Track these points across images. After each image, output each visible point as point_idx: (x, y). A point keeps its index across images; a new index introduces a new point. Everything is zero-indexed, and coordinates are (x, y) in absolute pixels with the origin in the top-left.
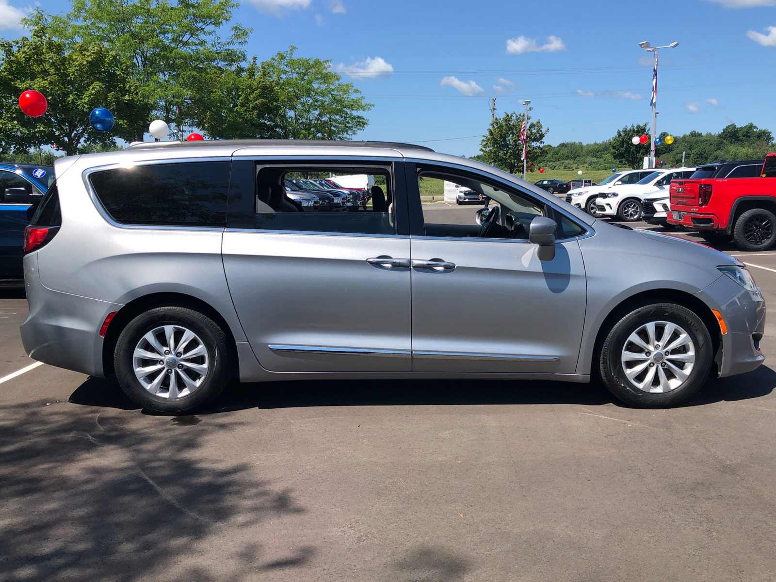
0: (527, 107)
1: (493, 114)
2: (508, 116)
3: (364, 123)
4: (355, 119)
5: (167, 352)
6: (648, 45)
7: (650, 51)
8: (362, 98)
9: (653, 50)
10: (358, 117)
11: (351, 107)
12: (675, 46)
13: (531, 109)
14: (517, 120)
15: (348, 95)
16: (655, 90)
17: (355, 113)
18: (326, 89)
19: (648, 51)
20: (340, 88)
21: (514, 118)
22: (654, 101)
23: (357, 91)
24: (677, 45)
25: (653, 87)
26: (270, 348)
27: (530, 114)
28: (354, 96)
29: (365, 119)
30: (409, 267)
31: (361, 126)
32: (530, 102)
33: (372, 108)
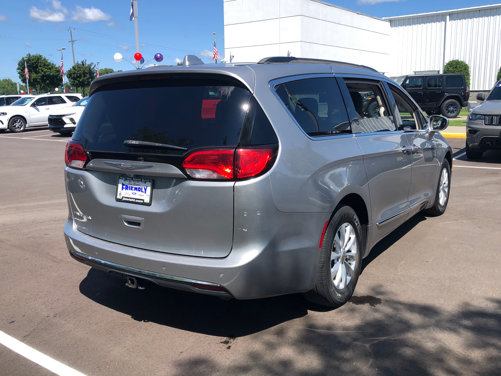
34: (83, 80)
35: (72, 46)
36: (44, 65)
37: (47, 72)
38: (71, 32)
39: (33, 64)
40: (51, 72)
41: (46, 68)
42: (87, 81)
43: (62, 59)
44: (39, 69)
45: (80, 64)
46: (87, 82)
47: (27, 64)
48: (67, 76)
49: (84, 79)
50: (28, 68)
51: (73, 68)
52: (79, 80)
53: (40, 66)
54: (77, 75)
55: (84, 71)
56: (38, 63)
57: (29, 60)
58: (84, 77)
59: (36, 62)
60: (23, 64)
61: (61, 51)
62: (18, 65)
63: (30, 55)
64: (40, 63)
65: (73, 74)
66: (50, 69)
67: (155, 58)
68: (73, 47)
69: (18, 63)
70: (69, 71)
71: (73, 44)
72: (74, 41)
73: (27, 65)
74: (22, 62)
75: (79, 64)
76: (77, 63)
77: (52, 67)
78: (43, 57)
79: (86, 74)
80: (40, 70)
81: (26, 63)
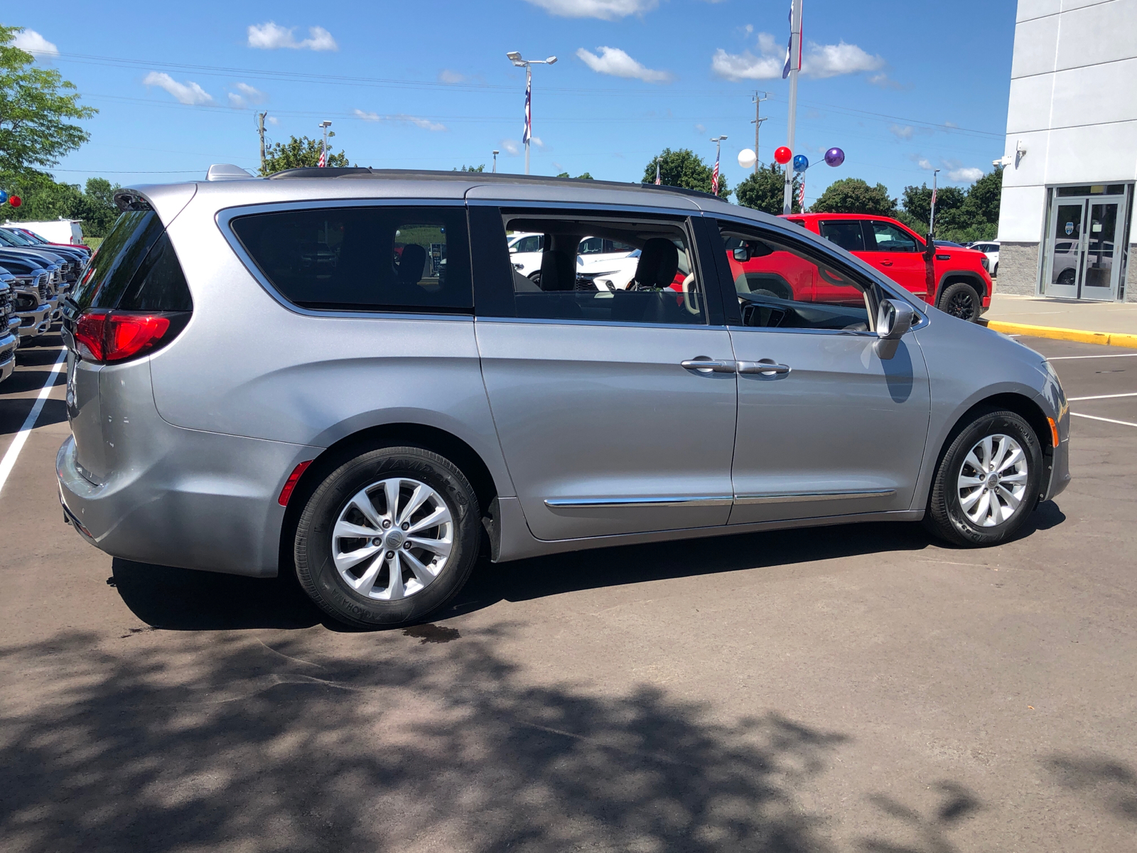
0: (326, 131)
1: (263, 137)
2: (295, 141)
3: (81, 138)
4: (66, 130)
5: (385, 523)
6: (518, 57)
7: (519, 66)
8: (77, 96)
9: (524, 66)
10: (71, 127)
11: (58, 110)
12: (553, 62)
13: (332, 134)
14: (310, 149)
15: (53, 90)
16: (528, 121)
17: (65, 120)
18: (8, 76)
19: (516, 65)
20: (36, 76)
21: (306, 146)
22: (528, 137)
23: (68, 85)
24: (555, 60)
25: (526, 117)
26: (547, 505)
27: (330, 141)
28: (62, 92)
29: (84, 130)
30: (733, 372)
31: (74, 143)
32: (330, 124)
33: (94, 114)
34: (769, 204)
35: (757, 131)
36: (693, 173)
37: (696, 186)
38: (758, 102)
39: (671, 169)
40: (703, 187)
41: (695, 179)
42: (776, 206)
43: (718, 160)
44: (682, 181)
45: (768, 170)
46: (777, 208)
47: (660, 169)
48: (738, 196)
49: (771, 201)
50: (661, 179)
51: (753, 177)
52: (761, 204)
53: (685, 175)
54: (758, 192)
55: (774, 184)
56: (682, 168)
57: (666, 162)
58: (772, 197)
59: (679, 166)
60: (654, 171)
61: (717, 143)
62: (645, 173)
63: (668, 153)
64: (686, 169)
65: (749, 191)
66: (703, 180)
67: (825, 158)
68: (757, 134)
69: (646, 168)
70: (744, 184)
71: (758, 127)
72: (761, 121)
73: (660, 173)
74: (652, 166)
75: (765, 170)
76: (762, 168)
77: (708, 177)
78: (694, 155)
79: (776, 192)
80: (684, 184)
81: (658, 168)
